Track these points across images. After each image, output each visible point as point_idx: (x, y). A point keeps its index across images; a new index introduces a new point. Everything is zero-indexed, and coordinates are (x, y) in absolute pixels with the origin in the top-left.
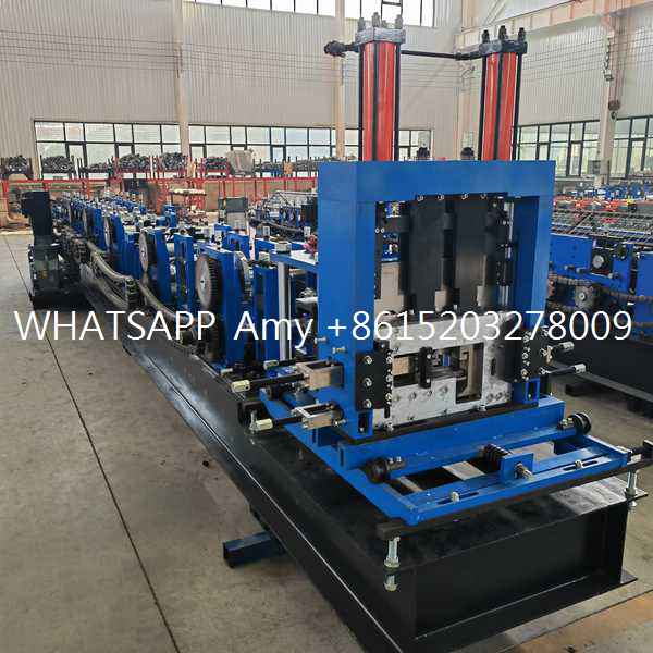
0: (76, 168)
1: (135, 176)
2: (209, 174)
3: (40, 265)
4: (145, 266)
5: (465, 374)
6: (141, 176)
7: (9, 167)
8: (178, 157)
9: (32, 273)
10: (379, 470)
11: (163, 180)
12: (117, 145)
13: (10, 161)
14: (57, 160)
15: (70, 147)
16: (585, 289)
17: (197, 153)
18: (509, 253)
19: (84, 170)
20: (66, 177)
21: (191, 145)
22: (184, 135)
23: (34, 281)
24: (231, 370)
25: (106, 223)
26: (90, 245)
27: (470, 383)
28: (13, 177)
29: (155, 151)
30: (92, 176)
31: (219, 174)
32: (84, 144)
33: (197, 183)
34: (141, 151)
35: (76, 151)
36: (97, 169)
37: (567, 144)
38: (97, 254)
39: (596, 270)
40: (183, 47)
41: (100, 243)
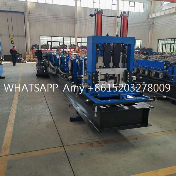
0: (49, 48)
1: (63, 50)
2: (82, 50)
3: (39, 67)
4: (60, 65)
5: (116, 80)
6: (65, 50)
7: (34, 47)
8: (74, 45)
9: (37, 69)
10: (95, 96)
11: (70, 51)
12: (59, 42)
13: (34, 45)
14: (45, 45)
15: (48, 42)
16: (161, 74)
17: (79, 45)
18: (126, 56)
19: (51, 48)
20: (47, 49)
21: (78, 43)
22: (76, 40)
23: (37, 71)
24: (73, 83)
25: (53, 57)
26: (50, 62)
27: (117, 82)
28: (34, 49)
29: (69, 44)
30: (53, 50)
31: (84, 50)
32: (51, 42)
33: (79, 52)
34: (65, 44)
35: (50, 44)
36: (54, 48)
37: (170, 44)
38: (51, 64)
39: (165, 69)
40: (77, 18)
41: (52, 62)
